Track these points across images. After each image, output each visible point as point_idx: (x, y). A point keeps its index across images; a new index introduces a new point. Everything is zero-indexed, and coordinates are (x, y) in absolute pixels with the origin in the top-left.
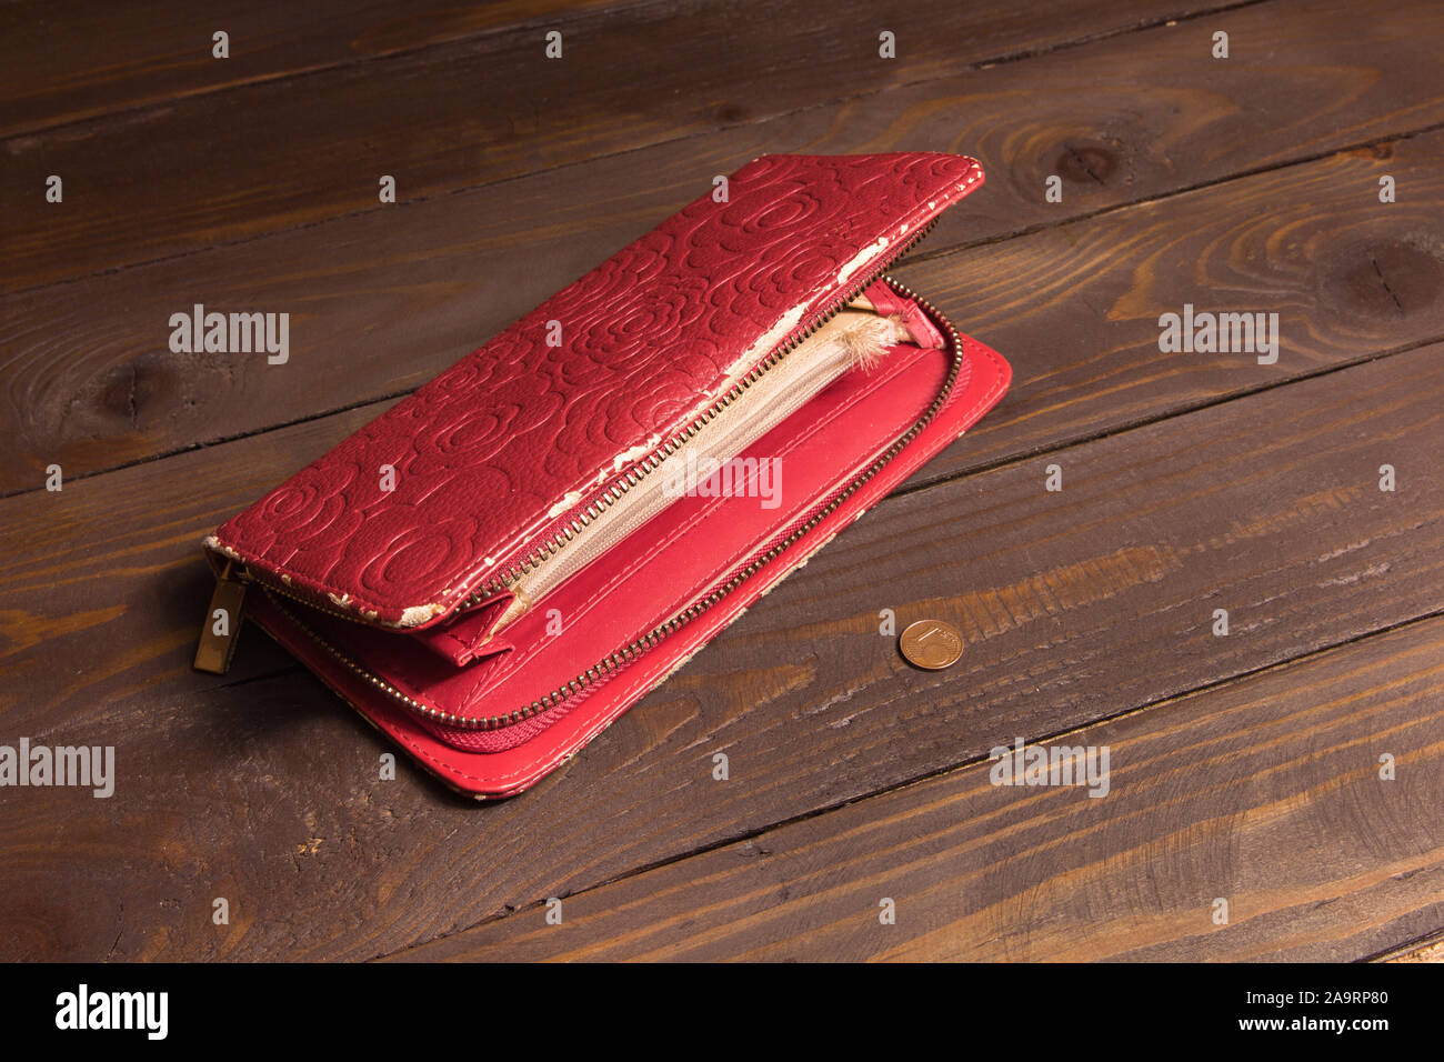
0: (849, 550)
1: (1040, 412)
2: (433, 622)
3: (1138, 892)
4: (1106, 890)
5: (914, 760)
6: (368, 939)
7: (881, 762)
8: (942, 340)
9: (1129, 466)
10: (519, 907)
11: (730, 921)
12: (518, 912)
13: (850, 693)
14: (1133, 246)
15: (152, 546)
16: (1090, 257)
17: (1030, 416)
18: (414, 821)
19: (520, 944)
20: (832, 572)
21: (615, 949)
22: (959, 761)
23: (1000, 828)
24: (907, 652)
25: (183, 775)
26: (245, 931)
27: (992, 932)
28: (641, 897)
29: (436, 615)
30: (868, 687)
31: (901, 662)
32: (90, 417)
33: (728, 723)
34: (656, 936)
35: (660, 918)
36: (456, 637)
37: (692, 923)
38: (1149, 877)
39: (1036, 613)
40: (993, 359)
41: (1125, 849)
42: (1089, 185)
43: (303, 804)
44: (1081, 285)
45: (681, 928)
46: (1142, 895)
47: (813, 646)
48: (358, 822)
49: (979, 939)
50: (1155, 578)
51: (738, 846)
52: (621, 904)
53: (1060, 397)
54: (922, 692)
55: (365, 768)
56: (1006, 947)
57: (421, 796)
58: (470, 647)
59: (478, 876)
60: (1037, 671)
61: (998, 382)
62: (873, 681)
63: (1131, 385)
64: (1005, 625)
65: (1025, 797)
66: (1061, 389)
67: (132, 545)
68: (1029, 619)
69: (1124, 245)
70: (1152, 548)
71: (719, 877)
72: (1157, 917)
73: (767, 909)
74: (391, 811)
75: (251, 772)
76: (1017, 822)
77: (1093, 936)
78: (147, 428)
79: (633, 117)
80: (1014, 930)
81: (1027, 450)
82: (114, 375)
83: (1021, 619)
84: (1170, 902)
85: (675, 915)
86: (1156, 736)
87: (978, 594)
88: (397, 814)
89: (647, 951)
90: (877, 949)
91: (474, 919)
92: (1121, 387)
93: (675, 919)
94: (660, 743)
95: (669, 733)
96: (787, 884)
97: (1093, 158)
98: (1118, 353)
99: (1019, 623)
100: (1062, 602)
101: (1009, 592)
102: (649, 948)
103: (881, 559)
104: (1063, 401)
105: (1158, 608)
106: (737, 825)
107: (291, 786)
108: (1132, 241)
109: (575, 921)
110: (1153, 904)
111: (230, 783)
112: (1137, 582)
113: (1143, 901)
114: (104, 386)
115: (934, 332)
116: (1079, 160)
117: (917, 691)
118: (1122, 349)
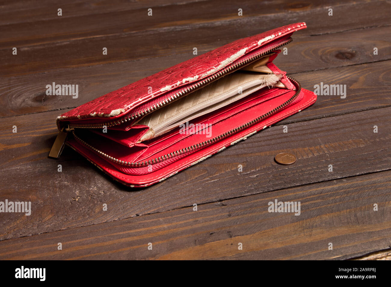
0: (261, 137)
1: (326, 107)
2: (121, 115)
3: (351, 220)
4: (340, 219)
5: (277, 185)
6: (90, 220)
7: (266, 185)
8: (295, 87)
9: (355, 121)
10: (141, 215)
11: (210, 221)
12: (140, 216)
13: (257, 169)
14: (359, 73)
15: (42, 130)
16: (345, 74)
17: (322, 108)
18: (110, 194)
19: (140, 224)
20: (255, 142)
21: (171, 226)
22: (292, 186)
23: (304, 202)
24: (277, 160)
25: (40, 181)
26: (51, 217)
27: (300, 228)
28: (182, 214)
29: (121, 113)
30: (263, 168)
31: (275, 163)
32: (30, 102)
33: (216, 175)
34: (185, 223)
35: (187, 219)
36: (130, 140)
37: (197, 221)
38: (355, 216)
39: (321, 153)
40: (311, 93)
41: (347, 209)
42: (345, 60)
43: (76, 189)
44: (342, 80)
45: (194, 222)
46: (352, 221)
47: (246, 158)
48: (92, 194)
49: (295, 229)
50: (361, 146)
51: (216, 203)
52: (174, 215)
53: (333, 104)
54: (281, 170)
55: (97, 181)
56: (304, 232)
57: (114, 188)
58: (134, 142)
59: (129, 207)
60: (320, 166)
61: (312, 98)
62: (265, 167)
63: (356, 102)
64: (310, 156)
65: (313, 195)
66: (333, 103)
67: (36, 130)
68: (319, 155)
69: (355, 72)
70: (361, 140)
71: (208, 210)
72: (357, 226)
73: (223, 218)
74: (103, 192)
75: (61, 181)
76: (310, 201)
77: (335, 230)
78: (46, 105)
79: (205, 44)
80: (307, 227)
81: (321, 116)
82: (39, 94)
83: (316, 155)
84: (362, 223)
85: (192, 219)
86: (359, 182)
87: (302, 148)
88: (105, 192)
89: (181, 227)
90: (259, 231)
91: (125, 217)
92: (353, 103)
93: (192, 220)
94: (193, 179)
95: (196, 177)
96: (230, 213)
97: (347, 55)
98: (352, 96)
99: (315, 155)
100: (330, 151)
101: (313, 148)
102: (182, 226)
103: (271, 140)
104: (333, 105)
105: (362, 153)
106: (216, 198)
107: (73, 185)
108: (358, 71)
109: (158, 219)
110: (356, 223)
111: (54, 183)
112: (355, 147)
113: (352, 222)
114: (35, 96)
115: (292, 85)
116: (343, 55)
117: (280, 170)
118: (354, 95)
